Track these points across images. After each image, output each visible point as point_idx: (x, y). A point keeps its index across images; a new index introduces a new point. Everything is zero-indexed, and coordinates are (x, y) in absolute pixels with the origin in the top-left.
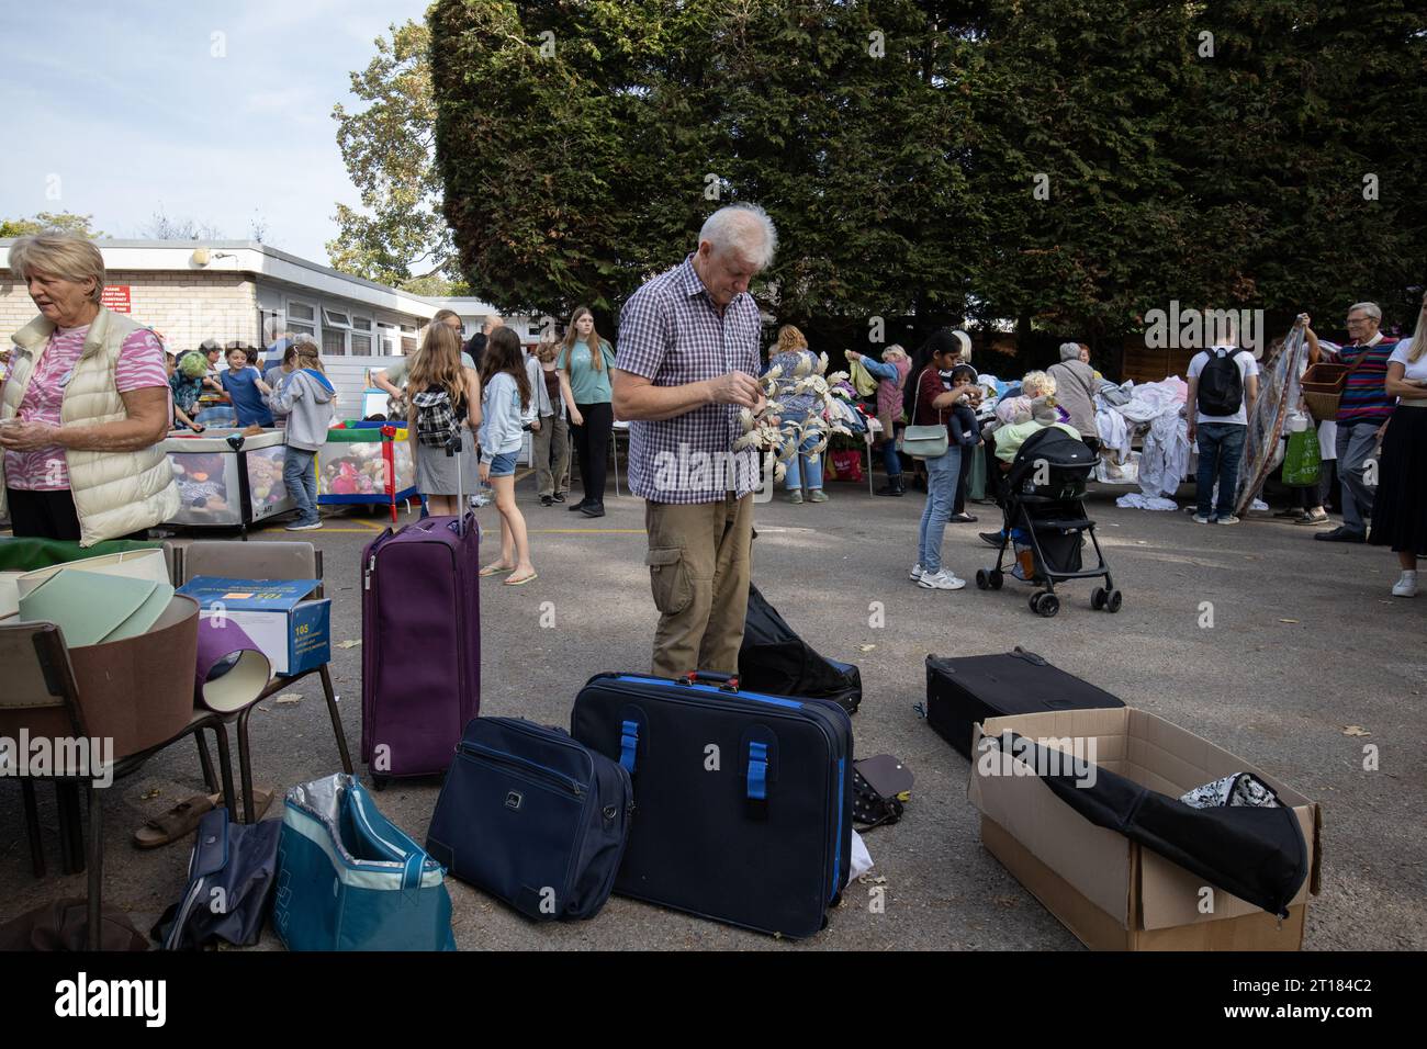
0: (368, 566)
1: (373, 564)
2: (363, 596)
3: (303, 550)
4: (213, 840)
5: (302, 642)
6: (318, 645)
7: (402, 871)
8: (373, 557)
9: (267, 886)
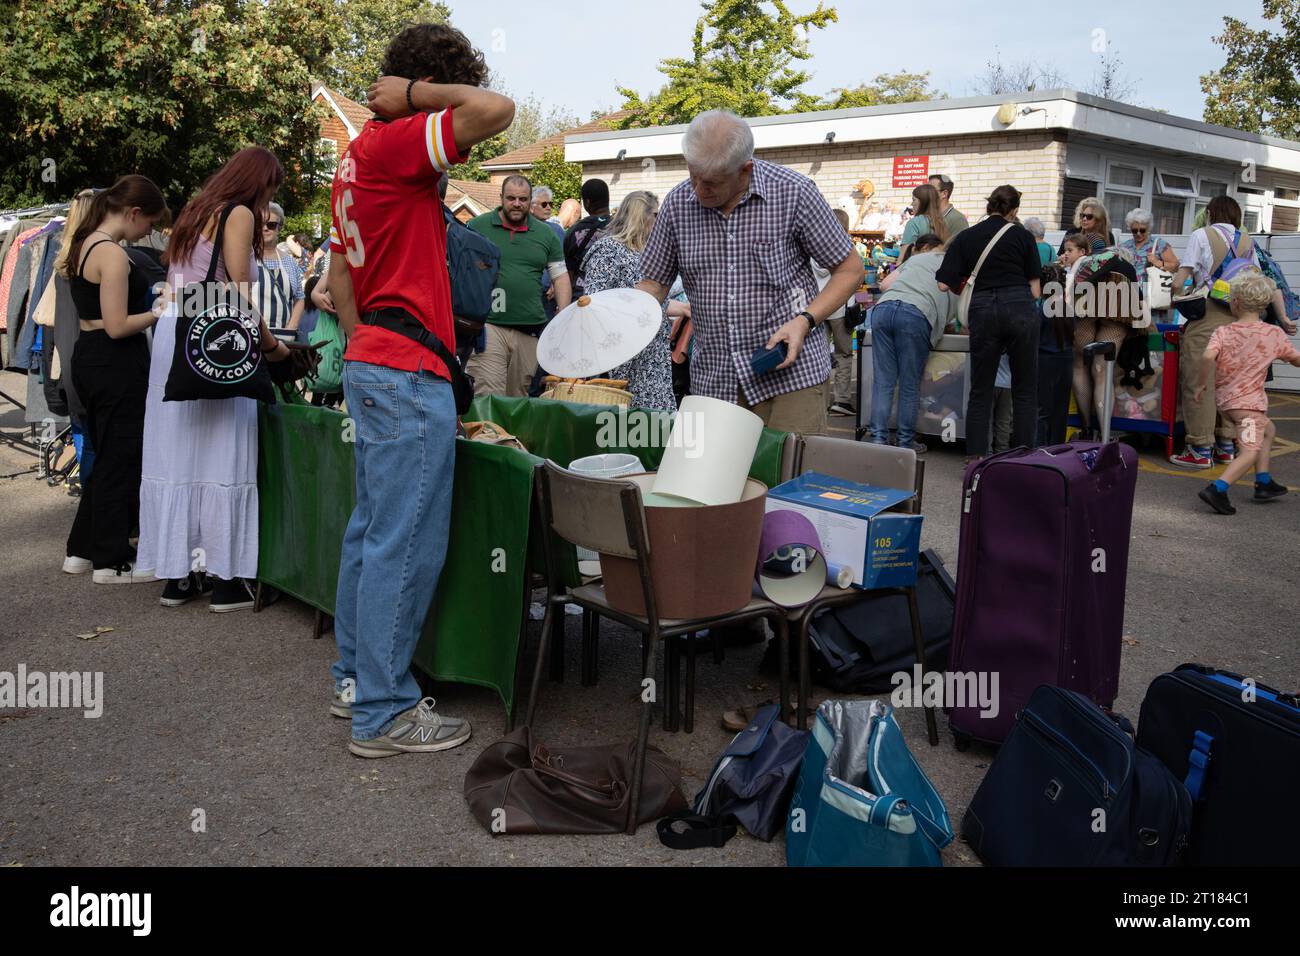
0: (970, 487)
1: (976, 483)
2: (962, 519)
3: (906, 457)
4: (755, 729)
5: (884, 556)
6: (902, 564)
7: (871, 803)
8: (978, 476)
9: (781, 787)
